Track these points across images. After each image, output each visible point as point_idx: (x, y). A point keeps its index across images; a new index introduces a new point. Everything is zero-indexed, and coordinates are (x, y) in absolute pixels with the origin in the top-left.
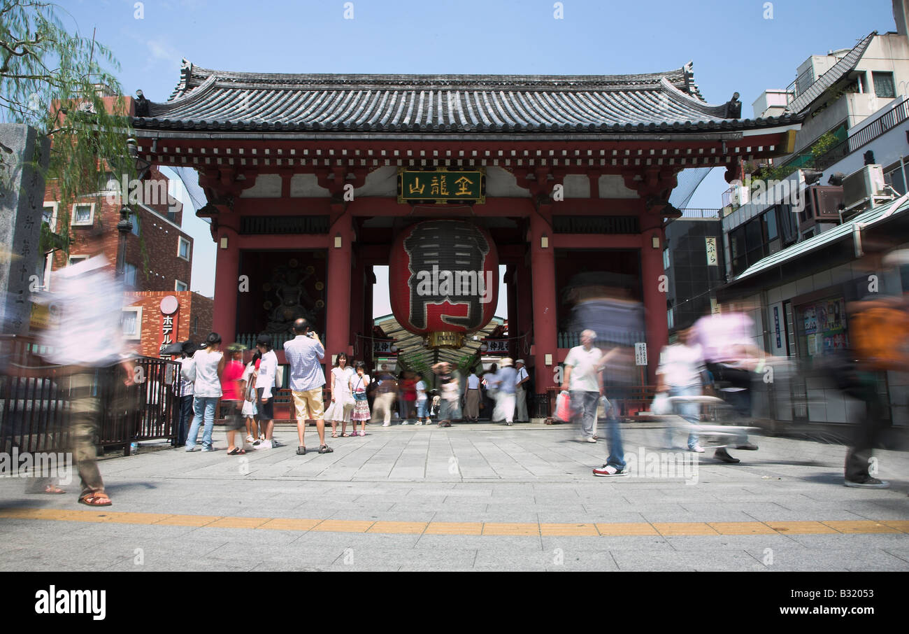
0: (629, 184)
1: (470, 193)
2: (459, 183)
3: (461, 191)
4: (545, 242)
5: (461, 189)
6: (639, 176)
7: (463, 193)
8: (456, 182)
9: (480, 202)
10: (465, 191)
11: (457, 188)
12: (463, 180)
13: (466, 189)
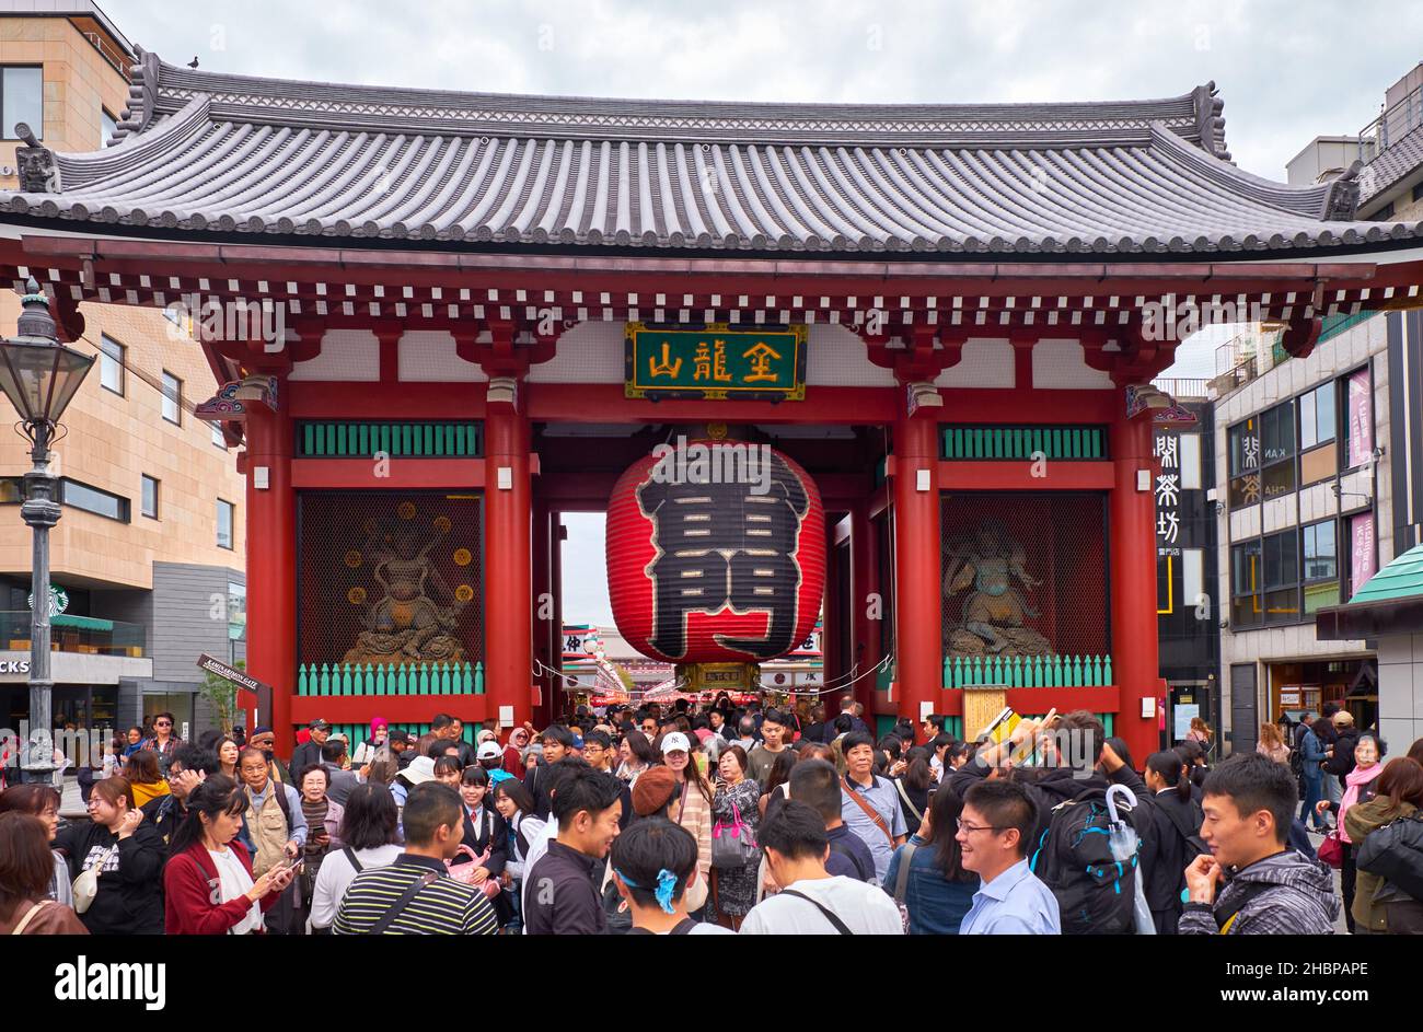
0: (1095, 359)
1: (774, 377)
2: (751, 357)
3: (756, 373)
4: (924, 480)
5: (754, 369)
6: (1114, 342)
7: (760, 376)
8: (746, 355)
9: (794, 397)
10: (765, 373)
11: (747, 366)
12: (761, 351)
13: (766, 368)
